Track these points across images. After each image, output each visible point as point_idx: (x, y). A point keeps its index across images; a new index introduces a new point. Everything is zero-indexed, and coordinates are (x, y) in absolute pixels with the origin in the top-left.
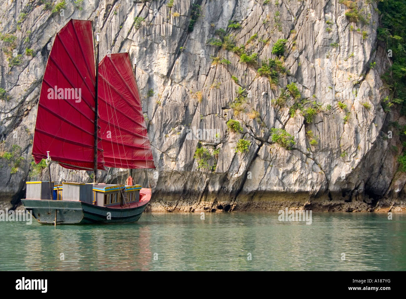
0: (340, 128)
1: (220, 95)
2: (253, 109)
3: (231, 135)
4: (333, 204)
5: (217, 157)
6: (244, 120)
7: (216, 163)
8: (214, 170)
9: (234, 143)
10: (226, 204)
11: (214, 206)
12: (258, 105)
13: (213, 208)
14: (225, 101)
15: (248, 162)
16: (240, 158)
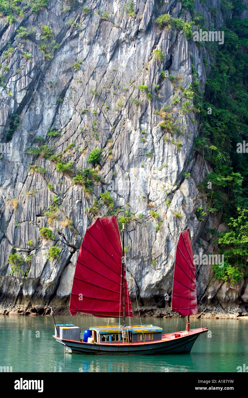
0: (152, 236)
1: (35, 203)
2: (67, 217)
3: (44, 242)
4: (144, 309)
5: (30, 263)
6: (57, 228)
7: (29, 269)
8: (27, 276)
9: (46, 250)
10: (40, 308)
11: (28, 309)
12: (72, 213)
13: (27, 311)
14: (39, 209)
15: (60, 268)
16: (52, 264)
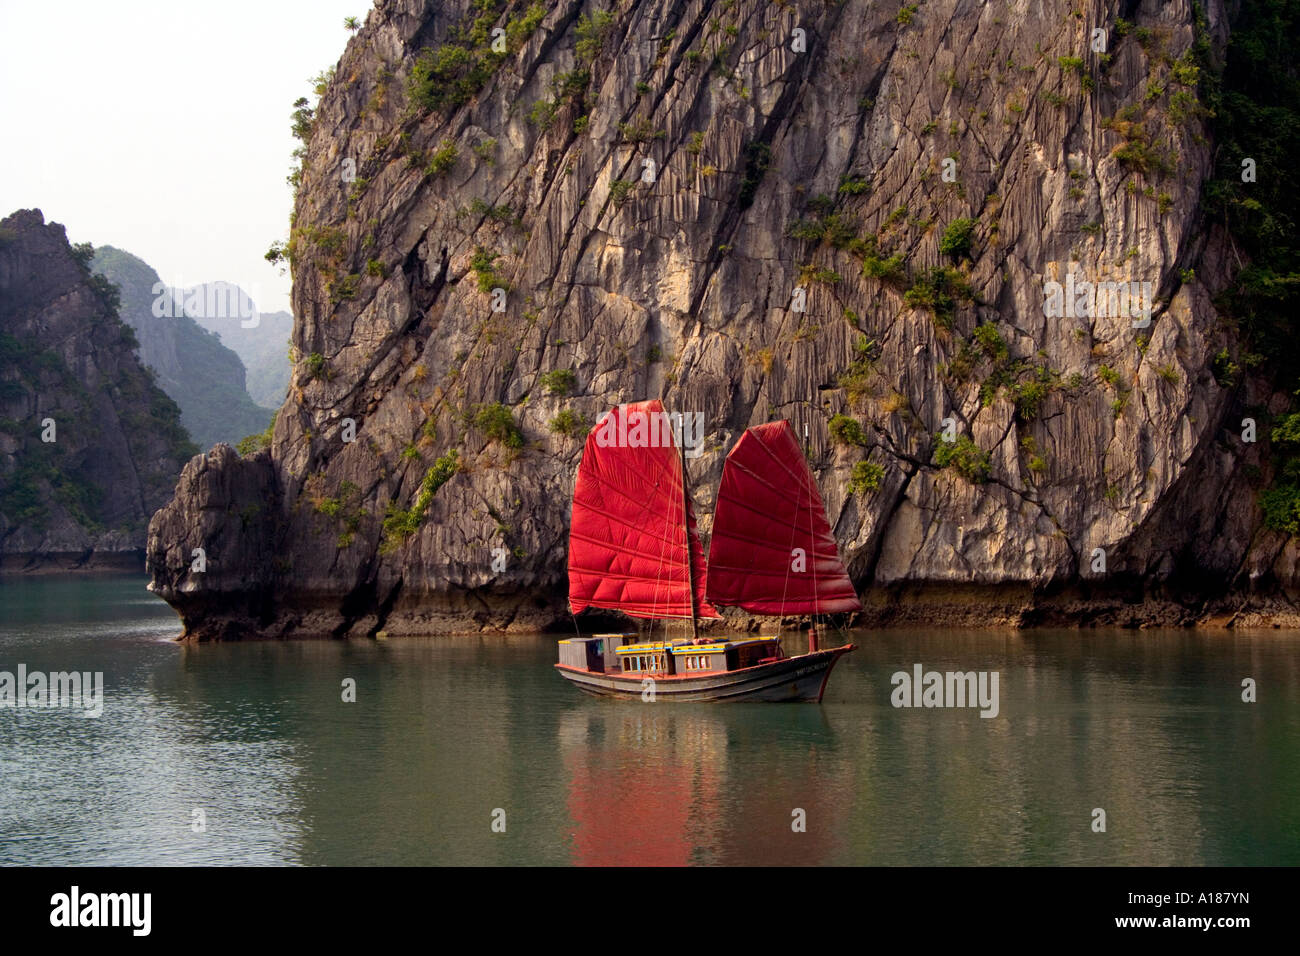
0: (1104, 427)
1: (816, 356)
2: (894, 388)
3: (840, 451)
4: (1092, 608)
6: (870, 415)
9: (846, 470)
12: (906, 379)
14: (826, 370)
15: (881, 515)
16: (860, 504)
